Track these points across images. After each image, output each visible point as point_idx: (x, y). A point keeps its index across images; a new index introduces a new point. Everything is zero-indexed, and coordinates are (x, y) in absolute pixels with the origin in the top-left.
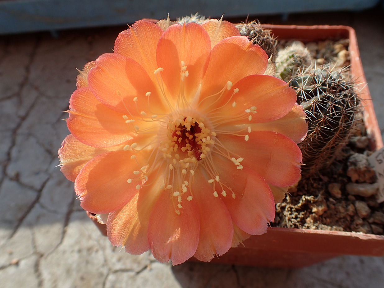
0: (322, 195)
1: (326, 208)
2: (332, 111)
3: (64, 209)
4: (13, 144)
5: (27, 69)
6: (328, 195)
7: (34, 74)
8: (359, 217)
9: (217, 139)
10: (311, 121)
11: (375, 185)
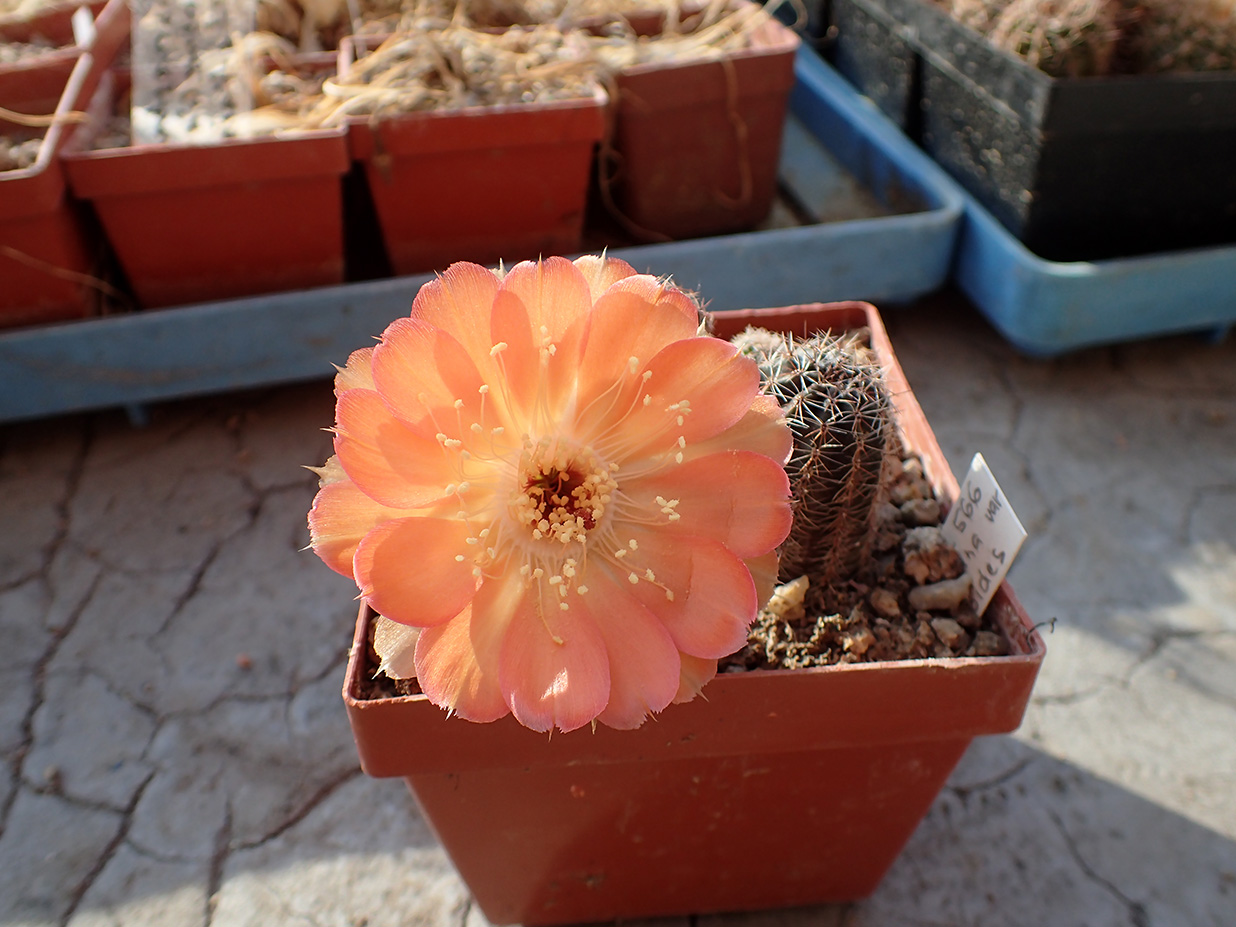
0: (860, 610)
1: (872, 637)
2: (836, 412)
3: (206, 849)
4: (38, 700)
5: (63, 510)
6: (872, 613)
7: (80, 522)
8: (943, 645)
9: (620, 493)
10: (800, 437)
11: (964, 578)
